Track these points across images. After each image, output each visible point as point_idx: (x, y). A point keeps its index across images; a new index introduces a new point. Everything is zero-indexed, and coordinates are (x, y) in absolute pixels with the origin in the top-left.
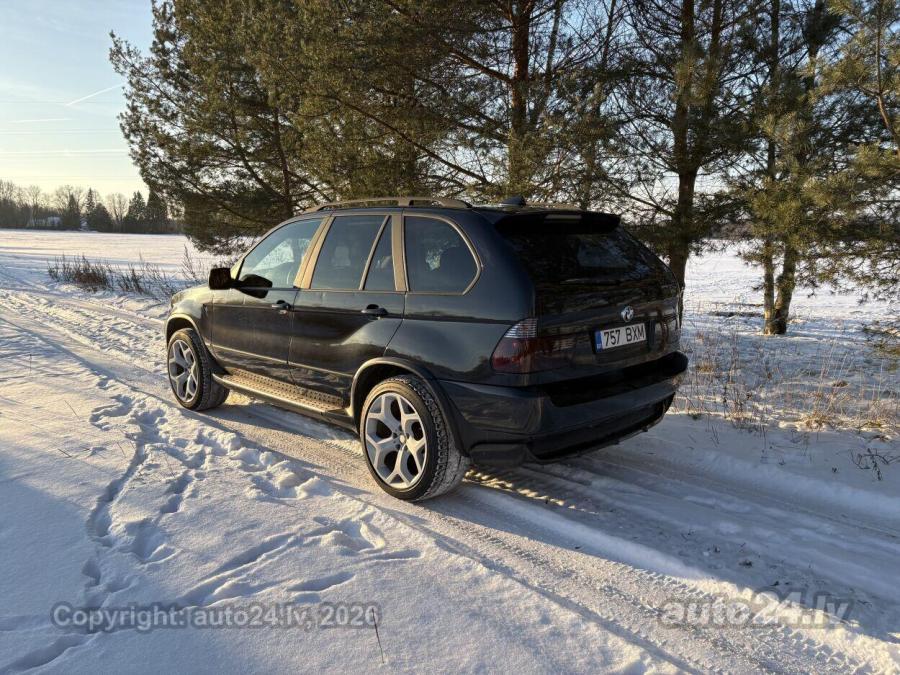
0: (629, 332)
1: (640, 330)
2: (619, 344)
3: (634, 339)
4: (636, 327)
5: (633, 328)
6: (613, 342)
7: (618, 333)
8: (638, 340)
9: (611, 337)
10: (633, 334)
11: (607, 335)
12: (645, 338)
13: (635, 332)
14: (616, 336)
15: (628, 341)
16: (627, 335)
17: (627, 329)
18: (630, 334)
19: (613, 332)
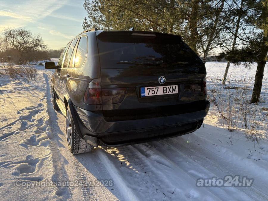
0: (165, 89)
1: (174, 88)
2: (157, 94)
3: (168, 93)
4: (171, 87)
5: (168, 87)
6: (153, 93)
7: (157, 89)
8: (172, 93)
9: (152, 91)
10: (168, 90)
11: (149, 90)
12: (177, 92)
13: (170, 89)
14: (156, 91)
15: (164, 93)
16: (164, 90)
17: (163, 87)
18: (166, 90)
19: (154, 88)
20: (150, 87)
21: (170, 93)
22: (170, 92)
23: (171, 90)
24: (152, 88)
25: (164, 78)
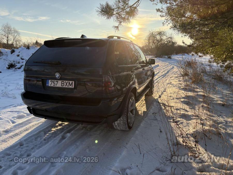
1: (71, 83)
2: (56, 86)
3: (65, 86)
4: (68, 82)
5: (66, 82)
6: (54, 85)
7: (57, 82)
8: (68, 87)
9: (53, 83)
10: (65, 84)
11: (51, 82)
12: (73, 87)
13: (66, 84)
14: (56, 83)
15: (62, 86)
16: (62, 84)
17: (62, 82)
18: (64, 84)
19: (55, 81)
20: (52, 80)
21: (66, 87)
22: (66, 85)
23: (68, 84)
24: (54, 81)
25: (58, 74)
